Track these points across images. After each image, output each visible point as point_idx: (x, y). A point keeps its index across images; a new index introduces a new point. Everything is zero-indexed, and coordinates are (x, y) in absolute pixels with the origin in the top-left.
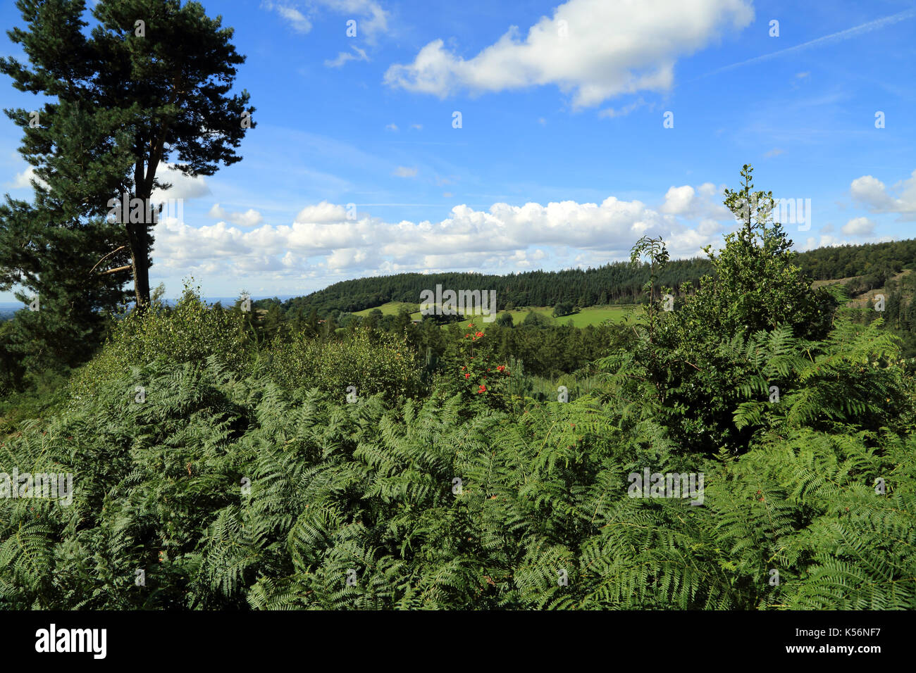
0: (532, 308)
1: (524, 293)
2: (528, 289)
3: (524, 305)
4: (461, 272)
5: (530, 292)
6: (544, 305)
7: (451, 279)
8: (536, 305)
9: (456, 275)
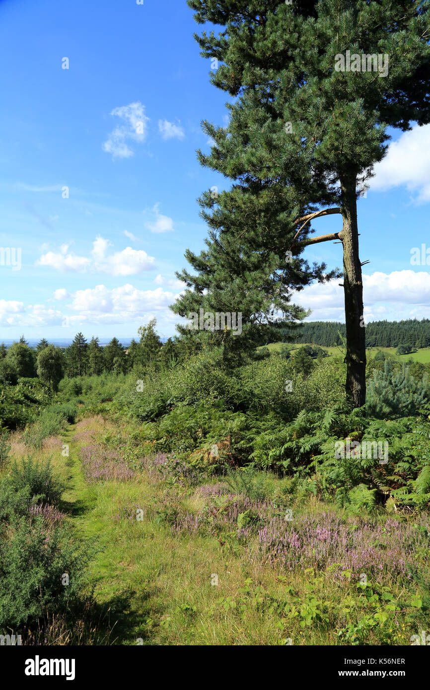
0: (380, 348)
1: (374, 337)
2: (376, 334)
3: (374, 346)
4: (325, 322)
5: (378, 336)
6: (389, 346)
7: (318, 326)
8: (382, 346)
9: (322, 323)
